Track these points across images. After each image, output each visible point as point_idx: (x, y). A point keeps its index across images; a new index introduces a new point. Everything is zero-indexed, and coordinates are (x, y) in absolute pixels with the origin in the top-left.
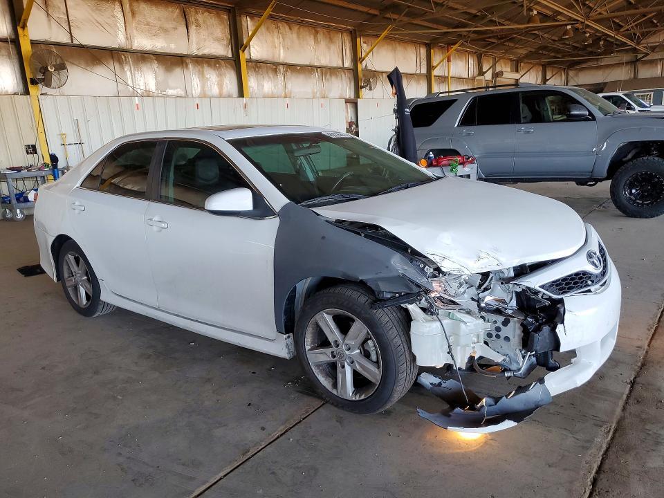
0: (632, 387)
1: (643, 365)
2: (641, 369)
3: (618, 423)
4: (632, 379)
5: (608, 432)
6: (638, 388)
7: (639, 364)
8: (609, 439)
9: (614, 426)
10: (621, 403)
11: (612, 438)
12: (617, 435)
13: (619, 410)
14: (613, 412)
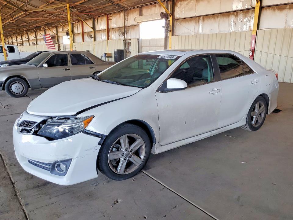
0: (12, 182)
1: (16, 195)
2: (15, 192)
3: (6, 169)
4: (15, 185)
5: (7, 164)
6: (9, 182)
7: (18, 194)
8: (5, 164)
9: (6, 166)
10: (10, 174)
11: (4, 164)
12: (3, 166)
13: (9, 172)
14: (10, 170)
